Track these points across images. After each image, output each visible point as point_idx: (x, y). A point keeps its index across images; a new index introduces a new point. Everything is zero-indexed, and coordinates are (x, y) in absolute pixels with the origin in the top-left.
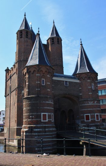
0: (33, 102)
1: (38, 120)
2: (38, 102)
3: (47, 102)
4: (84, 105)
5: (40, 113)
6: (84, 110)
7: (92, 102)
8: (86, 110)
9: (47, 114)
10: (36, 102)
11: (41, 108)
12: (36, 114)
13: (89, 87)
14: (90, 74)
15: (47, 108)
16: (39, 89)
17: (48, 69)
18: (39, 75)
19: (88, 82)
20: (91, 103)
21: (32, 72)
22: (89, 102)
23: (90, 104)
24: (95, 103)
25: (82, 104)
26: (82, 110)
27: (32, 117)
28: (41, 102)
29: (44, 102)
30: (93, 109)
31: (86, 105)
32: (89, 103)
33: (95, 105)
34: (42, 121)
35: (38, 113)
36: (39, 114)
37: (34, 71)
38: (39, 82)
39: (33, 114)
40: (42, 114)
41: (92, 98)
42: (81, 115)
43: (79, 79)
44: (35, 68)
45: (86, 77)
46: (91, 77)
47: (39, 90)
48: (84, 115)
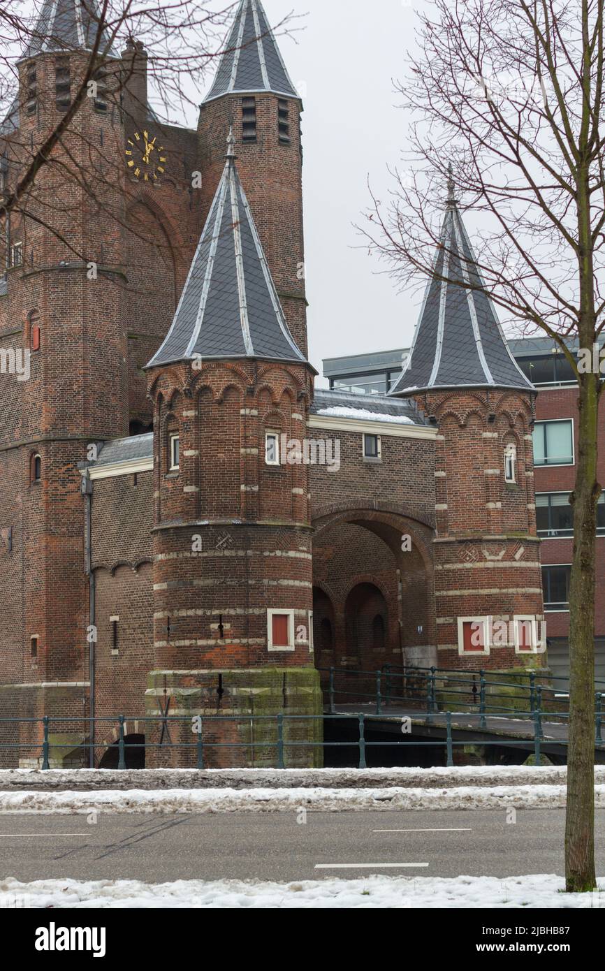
0: (227, 553)
1: (251, 641)
2: (250, 552)
3: (292, 554)
4: (460, 566)
5: (262, 611)
6: (458, 593)
7: (503, 553)
8: (466, 592)
9: (291, 612)
10: (241, 553)
11: (265, 581)
12: (239, 611)
13: (490, 471)
14: (502, 394)
15: (291, 582)
16: (256, 488)
17: (295, 381)
18: (255, 412)
19: (485, 441)
20: (493, 560)
21: (218, 395)
22: (486, 553)
23: (490, 565)
24: (517, 556)
25: (447, 562)
26: (445, 593)
27: (221, 627)
28: (266, 554)
29: (278, 553)
30: (504, 591)
31: (468, 565)
32: (482, 559)
33: (517, 569)
34: (271, 648)
35: (251, 611)
36: (257, 611)
37: (229, 389)
38: (255, 451)
39: (225, 612)
40: (271, 612)
41: (503, 533)
42: (440, 621)
43: (433, 422)
44: (236, 373)
45: (474, 413)
46: (504, 413)
47: (253, 492)
48: (456, 621)
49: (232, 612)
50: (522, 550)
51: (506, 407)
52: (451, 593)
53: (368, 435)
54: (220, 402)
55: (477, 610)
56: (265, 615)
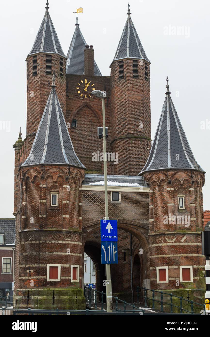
0: (33, 242)
1: (40, 277)
2: (41, 242)
3: (60, 242)
4: (157, 245)
5: (45, 265)
6: (156, 256)
7: (175, 239)
8: (159, 256)
9: (59, 266)
10: (37, 242)
11: (47, 253)
12: (36, 265)
13: (169, 205)
14: (175, 172)
15: (60, 253)
16: (44, 216)
17: (64, 172)
18: (45, 186)
19: (167, 192)
20: (171, 242)
21: (32, 180)
22: (167, 240)
23: (169, 244)
24: (182, 240)
25: (153, 244)
26: (152, 257)
27: (30, 271)
28: (48, 242)
29: (53, 242)
30: (175, 255)
31: (160, 245)
32: (166, 242)
33: (182, 246)
34: (48, 280)
35: (40, 265)
36: (43, 265)
37: (36, 177)
38: (44, 201)
39: (31, 266)
40: (49, 266)
41: (175, 231)
42: (151, 268)
43: (148, 185)
44: (37, 171)
45: (162, 181)
46: (177, 179)
47: (43, 217)
48: (156, 268)
49: (34, 266)
50: (185, 238)
51: (177, 177)
52: (155, 256)
53: (113, 192)
54: (33, 182)
55: (164, 264)
56: (46, 267)
